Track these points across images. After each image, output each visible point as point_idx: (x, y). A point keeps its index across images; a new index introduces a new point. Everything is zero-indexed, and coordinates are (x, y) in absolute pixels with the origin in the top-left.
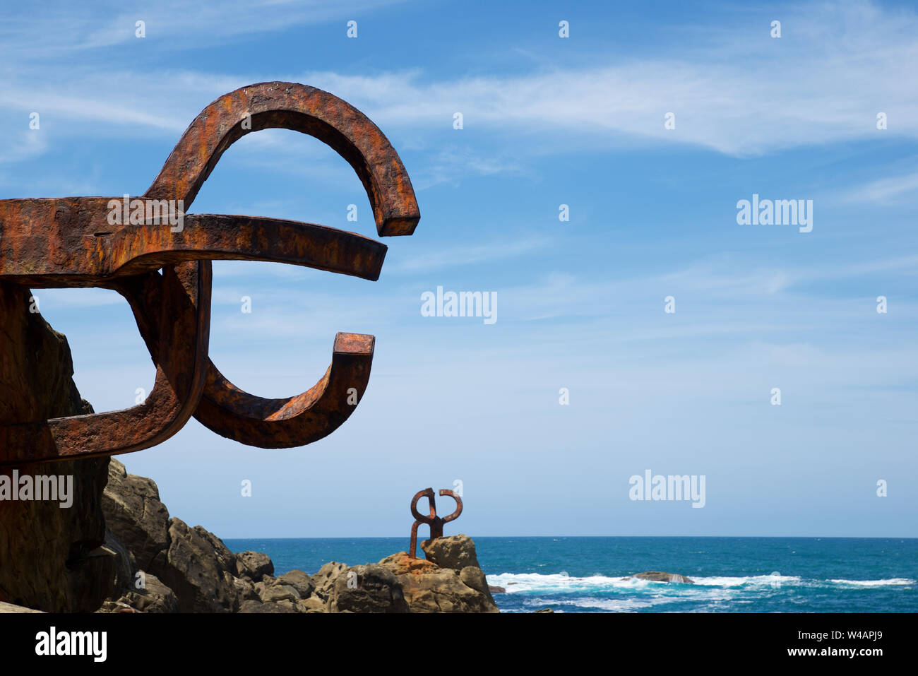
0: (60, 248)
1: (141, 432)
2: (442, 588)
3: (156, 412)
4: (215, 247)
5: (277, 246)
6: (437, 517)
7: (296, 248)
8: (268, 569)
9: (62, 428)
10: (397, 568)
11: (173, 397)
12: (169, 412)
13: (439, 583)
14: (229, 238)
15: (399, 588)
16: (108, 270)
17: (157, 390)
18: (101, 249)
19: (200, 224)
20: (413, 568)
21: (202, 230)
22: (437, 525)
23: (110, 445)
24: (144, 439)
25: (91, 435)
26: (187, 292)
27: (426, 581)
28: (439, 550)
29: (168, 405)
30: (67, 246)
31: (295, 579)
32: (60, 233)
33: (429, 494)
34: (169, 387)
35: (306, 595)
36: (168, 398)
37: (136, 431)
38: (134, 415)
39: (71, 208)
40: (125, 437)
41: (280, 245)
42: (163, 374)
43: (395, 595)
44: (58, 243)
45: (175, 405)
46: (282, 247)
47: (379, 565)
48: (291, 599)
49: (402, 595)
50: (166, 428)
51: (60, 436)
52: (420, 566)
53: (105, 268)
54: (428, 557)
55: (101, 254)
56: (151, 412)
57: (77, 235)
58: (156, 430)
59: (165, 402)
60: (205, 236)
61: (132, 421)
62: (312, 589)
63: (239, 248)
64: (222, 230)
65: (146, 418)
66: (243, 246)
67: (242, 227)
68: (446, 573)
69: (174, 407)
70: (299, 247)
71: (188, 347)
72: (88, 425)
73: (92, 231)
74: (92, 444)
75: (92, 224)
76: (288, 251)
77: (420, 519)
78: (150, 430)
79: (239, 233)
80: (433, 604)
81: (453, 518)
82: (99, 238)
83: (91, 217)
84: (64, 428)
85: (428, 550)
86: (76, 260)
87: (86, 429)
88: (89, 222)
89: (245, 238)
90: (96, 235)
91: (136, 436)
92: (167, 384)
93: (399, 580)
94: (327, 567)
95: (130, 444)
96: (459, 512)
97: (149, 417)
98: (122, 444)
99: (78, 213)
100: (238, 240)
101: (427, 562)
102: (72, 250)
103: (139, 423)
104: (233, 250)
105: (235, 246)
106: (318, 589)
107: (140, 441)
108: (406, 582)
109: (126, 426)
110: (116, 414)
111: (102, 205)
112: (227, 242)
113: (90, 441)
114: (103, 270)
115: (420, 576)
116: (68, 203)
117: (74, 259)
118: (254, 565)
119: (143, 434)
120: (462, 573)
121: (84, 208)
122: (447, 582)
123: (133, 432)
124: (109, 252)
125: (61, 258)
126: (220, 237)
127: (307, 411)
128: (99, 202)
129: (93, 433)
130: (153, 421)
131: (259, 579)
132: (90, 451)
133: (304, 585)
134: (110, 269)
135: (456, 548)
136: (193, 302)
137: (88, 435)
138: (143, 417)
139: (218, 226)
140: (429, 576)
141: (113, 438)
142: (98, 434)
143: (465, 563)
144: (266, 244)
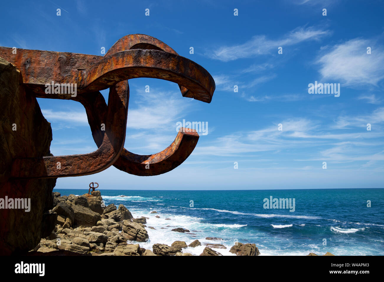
0: (59, 74)
1: (95, 165)
2: (94, 200)
3: (102, 156)
4: (158, 66)
5: (188, 72)
6: (94, 187)
7: (195, 75)
8: (60, 195)
9: (51, 161)
10: (86, 196)
11: (112, 149)
12: (110, 156)
13: (94, 199)
14: (166, 63)
15: (86, 200)
16: (83, 85)
17: (104, 145)
18: (81, 76)
19: (150, 54)
20: (89, 196)
21: (151, 57)
22: (94, 189)
23: (77, 171)
24: (96, 169)
25: (67, 166)
26: (121, 100)
27: (91, 198)
28: (94, 193)
29: (109, 153)
30: (63, 73)
31: (64, 197)
32: (60, 67)
33: (93, 183)
34: (110, 144)
35: (66, 200)
36: (110, 149)
37: (92, 165)
38: (91, 157)
39: (67, 57)
40: (86, 167)
41: (189, 71)
42: (108, 137)
43: (86, 201)
44: (58, 72)
45: (113, 153)
46: (190, 73)
47: (83, 196)
48: (64, 201)
49: (87, 201)
50: (108, 164)
51: (50, 166)
52: (90, 196)
53: (82, 84)
54: (92, 194)
55: (80, 78)
56: (100, 156)
57: (68, 69)
58: (102, 165)
59: (108, 151)
60: (153, 60)
61: (90, 160)
62: (68, 199)
63: (170, 68)
64: (162, 58)
65: (97, 159)
66: (173, 68)
67: (172, 58)
68: (95, 197)
69: (112, 154)
70: (196, 75)
71: (121, 125)
72: (66, 160)
73: (77, 68)
74: (68, 170)
75: (77, 65)
76: (192, 75)
77: (91, 187)
78: (99, 165)
79: (171, 61)
80: (92, 203)
81: (97, 188)
82: (80, 71)
83: (76, 62)
84: (52, 161)
85: (92, 193)
86: (67, 80)
87: (65, 163)
88: (76, 64)
89: (174, 64)
90: (78, 70)
91: (92, 168)
92: (109, 143)
93: (86, 198)
94: (71, 195)
95: (88, 171)
96: (98, 186)
97: (99, 158)
98: (84, 171)
99: (70, 59)
100: (170, 65)
101: (91, 195)
102: (65, 75)
103: (94, 161)
104: (167, 69)
105: (168, 67)
106: (69, 199)
107: (94, 170)
108: (87, 199)
109: (86, 162)
110: (81, 156)
111: (83, 57)
112: (165, 65)
113: (66, 169)
114: (80, 86)
115: (90, 198)
116: (66, 54)
117: (66, 80)
118: (57, 194)
119: (95, 166)
120: (98, 197)
121: (73, 58)
122: (95, 199)
123: (90, 165)
124: (85, 77)
125: (59, 79)
126: (161, 62)
127: (164, 160)
128: (81, 56)
129: (69, 165)
130: (101, 160)
131: (58, 197)
132: (66, 174)
133: (66, 198)
134: (85, 85)
135: (97, 193)
136: (124, 105)
137: (66, 166)
138: (96, 158)
139: (160, 56)
140: (92, 198)
141: (79, 168)
142: (71, 166)
143: (99, 195)
144: (183, 69)
